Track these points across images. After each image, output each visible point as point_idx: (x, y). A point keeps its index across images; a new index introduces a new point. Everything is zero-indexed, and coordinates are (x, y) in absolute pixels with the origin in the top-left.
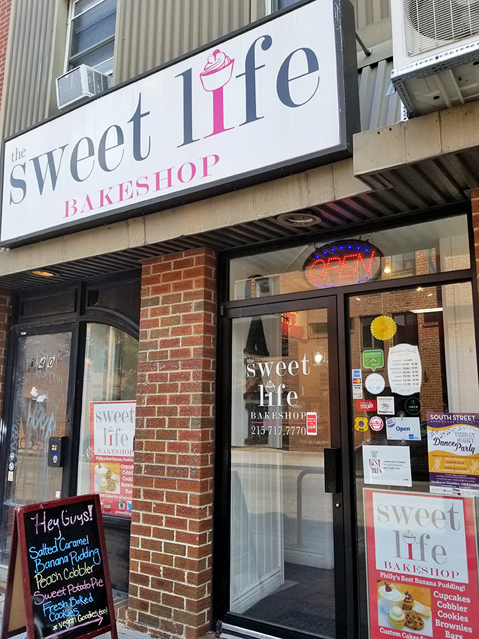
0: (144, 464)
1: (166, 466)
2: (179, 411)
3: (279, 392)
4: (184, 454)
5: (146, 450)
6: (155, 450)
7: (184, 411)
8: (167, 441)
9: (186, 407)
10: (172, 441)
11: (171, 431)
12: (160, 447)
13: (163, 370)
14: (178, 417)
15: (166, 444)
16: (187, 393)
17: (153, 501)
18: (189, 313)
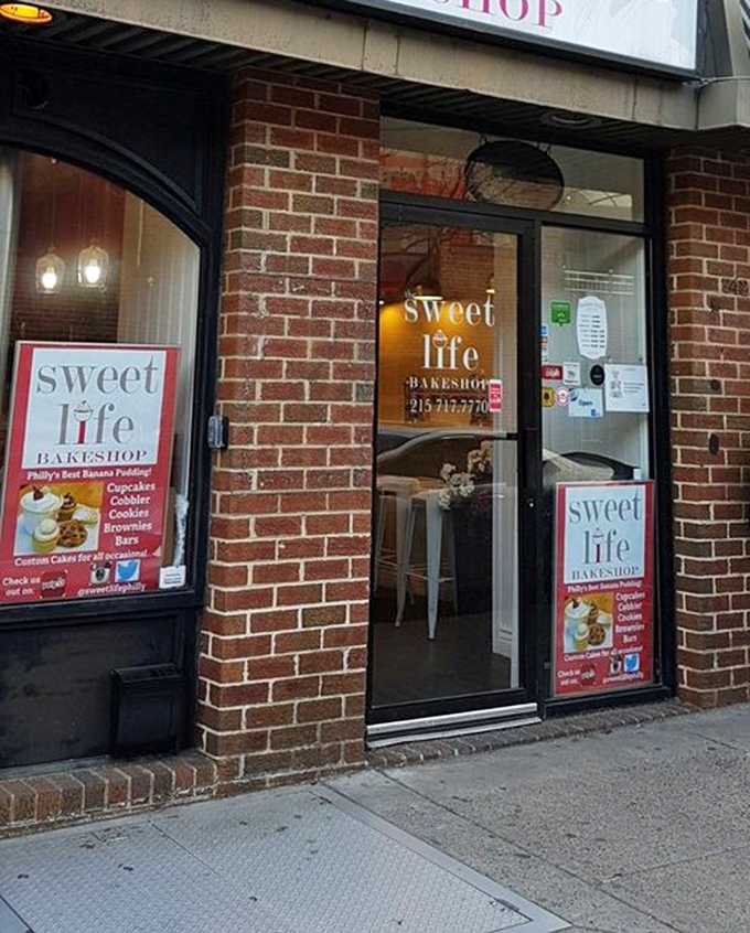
0: (255, 470)
1: (306, 470)
2: (331, 371)
3: (453, 349)
4: (342, 446)
5: (260, 443)
6: (281, 442)
7: (342, 371)
8: (306, 425)
9: (346, 365)
10: (318, 424)
11: (316, 406)
12: (293, 436)
13: (298, 292)
14: (331, 381)
15: (305, 430)
16: (348, 340)
17: (278, 539)
18: (351, 198)
